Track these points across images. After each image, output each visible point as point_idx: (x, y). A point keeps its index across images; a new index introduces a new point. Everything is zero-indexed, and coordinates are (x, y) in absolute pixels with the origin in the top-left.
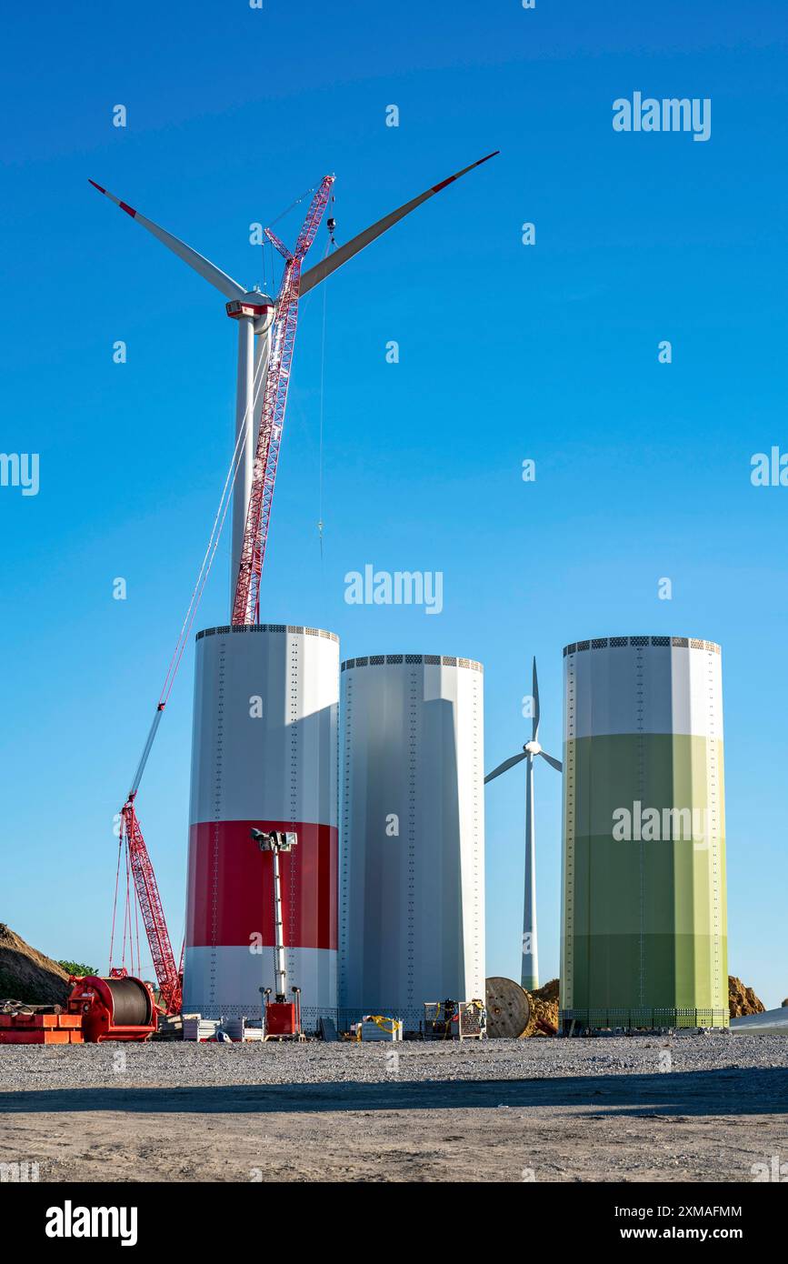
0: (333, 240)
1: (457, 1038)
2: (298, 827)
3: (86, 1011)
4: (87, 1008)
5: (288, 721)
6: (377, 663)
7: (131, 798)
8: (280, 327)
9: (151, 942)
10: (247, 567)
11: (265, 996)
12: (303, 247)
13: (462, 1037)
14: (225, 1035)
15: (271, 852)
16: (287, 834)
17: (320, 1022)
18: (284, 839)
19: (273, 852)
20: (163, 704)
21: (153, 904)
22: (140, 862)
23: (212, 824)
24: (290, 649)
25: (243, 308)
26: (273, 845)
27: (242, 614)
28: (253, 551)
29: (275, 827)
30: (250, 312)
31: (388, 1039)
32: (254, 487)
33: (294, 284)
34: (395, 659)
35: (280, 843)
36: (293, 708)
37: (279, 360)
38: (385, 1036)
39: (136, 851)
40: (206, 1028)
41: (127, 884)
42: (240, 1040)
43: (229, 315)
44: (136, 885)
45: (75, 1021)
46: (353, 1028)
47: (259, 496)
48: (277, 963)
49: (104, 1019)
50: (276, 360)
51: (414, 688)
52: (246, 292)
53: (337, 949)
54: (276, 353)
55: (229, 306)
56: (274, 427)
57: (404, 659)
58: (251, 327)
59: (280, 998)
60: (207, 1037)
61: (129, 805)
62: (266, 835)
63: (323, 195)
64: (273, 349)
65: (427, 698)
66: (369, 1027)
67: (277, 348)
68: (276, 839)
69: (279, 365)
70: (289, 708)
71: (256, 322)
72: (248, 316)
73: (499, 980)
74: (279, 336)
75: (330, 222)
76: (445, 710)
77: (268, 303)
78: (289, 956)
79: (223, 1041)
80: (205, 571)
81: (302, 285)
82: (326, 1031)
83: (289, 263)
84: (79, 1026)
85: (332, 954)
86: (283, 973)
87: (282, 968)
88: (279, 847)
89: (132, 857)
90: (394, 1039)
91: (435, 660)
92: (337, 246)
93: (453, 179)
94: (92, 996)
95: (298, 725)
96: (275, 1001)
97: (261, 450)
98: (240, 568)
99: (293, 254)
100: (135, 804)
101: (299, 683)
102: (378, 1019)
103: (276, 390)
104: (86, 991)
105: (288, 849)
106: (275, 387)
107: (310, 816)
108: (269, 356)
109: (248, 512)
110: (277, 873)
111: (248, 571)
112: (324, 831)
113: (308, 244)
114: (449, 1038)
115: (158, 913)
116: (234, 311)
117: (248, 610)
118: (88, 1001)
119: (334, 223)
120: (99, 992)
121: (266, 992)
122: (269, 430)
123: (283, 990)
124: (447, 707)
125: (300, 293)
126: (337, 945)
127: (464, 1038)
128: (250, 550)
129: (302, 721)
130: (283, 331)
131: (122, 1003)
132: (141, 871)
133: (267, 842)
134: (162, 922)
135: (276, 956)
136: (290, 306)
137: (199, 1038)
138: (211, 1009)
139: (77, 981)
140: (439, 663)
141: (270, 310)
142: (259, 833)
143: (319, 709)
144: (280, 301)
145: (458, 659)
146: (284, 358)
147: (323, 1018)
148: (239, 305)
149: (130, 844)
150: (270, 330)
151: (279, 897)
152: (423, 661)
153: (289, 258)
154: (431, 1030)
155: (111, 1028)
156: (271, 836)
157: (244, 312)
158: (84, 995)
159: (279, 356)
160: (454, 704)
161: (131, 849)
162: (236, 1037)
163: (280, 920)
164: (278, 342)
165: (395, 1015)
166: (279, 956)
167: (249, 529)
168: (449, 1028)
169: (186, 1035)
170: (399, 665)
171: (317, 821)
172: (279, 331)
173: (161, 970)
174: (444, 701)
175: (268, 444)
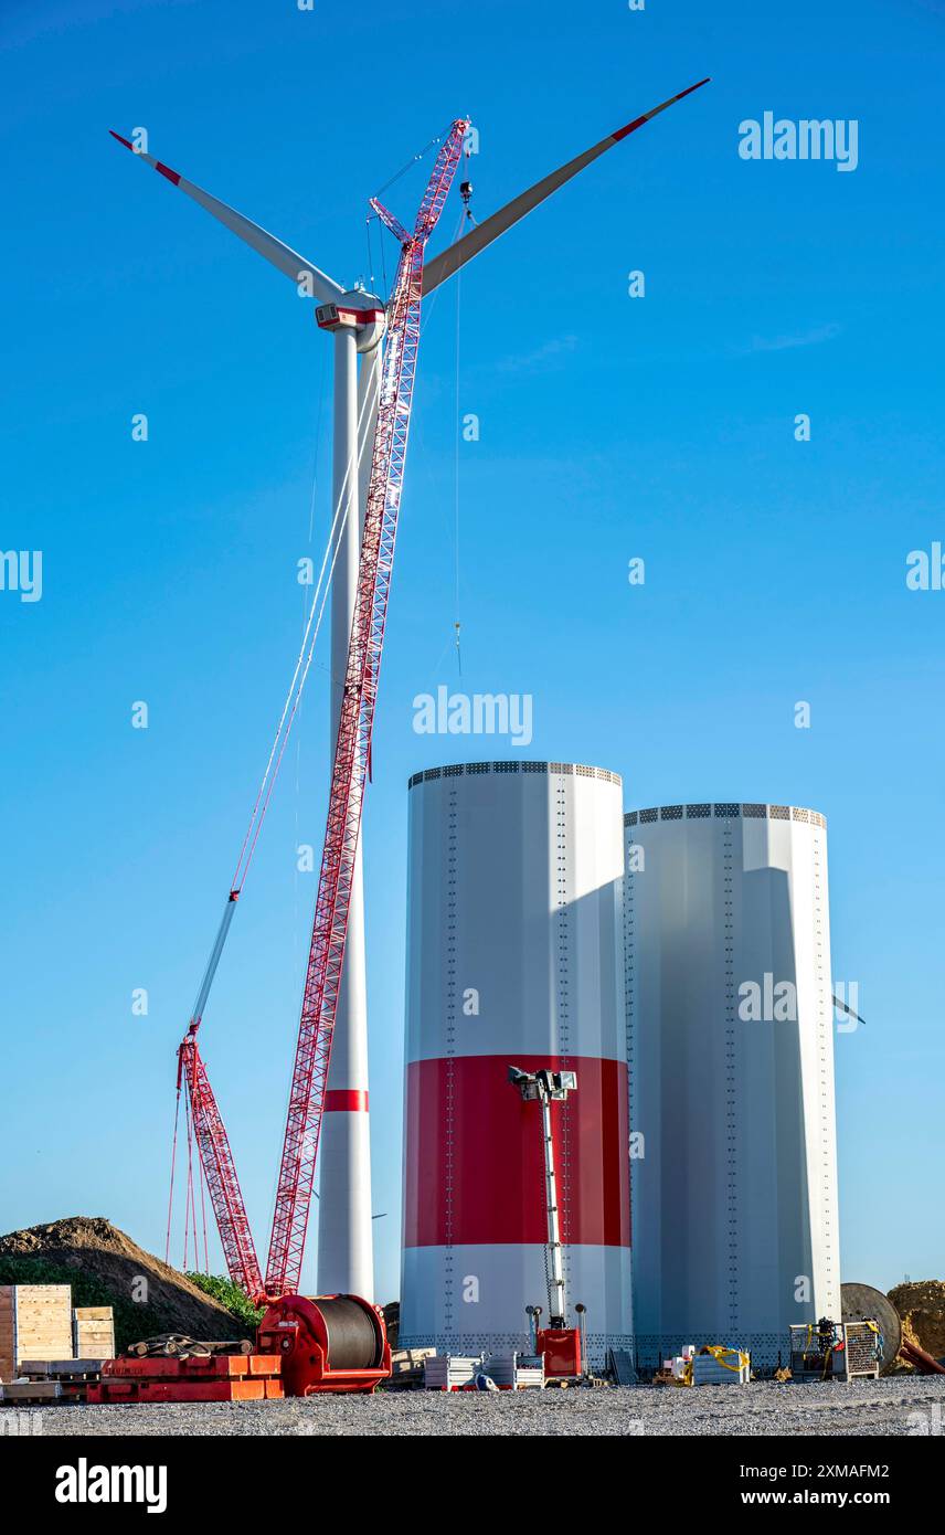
0: (469, 213)
1: (842, 1377)
2: (572, 1063)
3: (285, 1349)
4: (286, 1344)
5: (554, 904)
6: (672, 816)
7: (193, 1029)
8: (395, 341)
9: (224, 1239)
10: (354, 690)
11: (533, 1319)
12: (425, 226)
13: (849, 1375)
14: (488, 1379)
15: (539, 1101)
16: (562, 1073)
17: (611, 1357)
18: (557, 1082)
19: (541, 1101)
20: (237, 892)
21: (227, 1182)
22: (208, 1122)
23: (442, 1062)
24: (553, 797)
25: (341, 314)
26: (542, 1091)
27: (349, 760)
28: (363, 667)
29: (540, 1064)
30: (351, 320)
31: (733, 1380)
32: (363, 576)
33: (415, 277)
34: (699, 811)
35: (552, 1087)
36: (561, 886)
37: (395, 389)
38: (729, 1376)
39: (201, 1107)
40: (461, 1370)
41: (189, 1157)
42: (511, 1387)
43: (320, 325)
44: (201, 1156)
45: (270, 1365)
46: (667, 1364)
47: (369, 587)
48: (549, 1267)
49: (315, 1361)
50: (391, 389)
51: (729, 852)
52: (343, 291)
53: (630, 1246)
54: (391, 379)
55: (319, 312)
56: (389, 486)
57: (713, 810)
58: (352, 341)
59: (556, 1321)
60: (461, 1384)
61: (190, 1039)
62: (531, 1077)
63: (453, 148)
64: (386, 373)
65: (748, 866)
66: (703, 1363)
67: (392, 372)
68: (546, 1082)
69: (395, 397)
70: (554, 887)
71: (359, 335)
72: (346, 327)
73: (854, 1288)
74: (394, 355)
75: (464, 187)
76: (778, 881)
77: (376, 307)
78: (567, 1258)
79: (488, 1390)
80: (293, 699)
81: (427, 279)
82: (620, 1369)
83: (405, 248)
84: (277, 1371)
85: (624, 1253)
86: (560, 1283)
87: (559, 1276)
88: (550, 1094)
89: (195, 1115)
90: (742, 1381)
91: (759, 811)
92: (475, 222)
93: (642, 121)
94: (295, 1324)
95: (568, 911)
96: (549, 1327)
97: (371, 521)
98: (343, 692)
99: (412, 235)
100: (199, 1038)
101: (568, 846)
102: (717, 1351)
103: (390, 434)
104: (284, 1319)
105: (563, 1097)
106: (389, 428)
107: (590, 1047)
108: (379, 386)
109: (354, 614)
110: (549, 1133)
111: (356, 696)
112: (609, 1067)
113: (433, 220)
114: (828, 1378)
115: (234, 1196)
116: (327, 319)
117: (357, 752)
118: (289, 1333)
119: (470, 189)
120: (305, 1319)
121: (535, 1313)
122: (382, 491)
123: (561, 1310)
124: (779, 880)
125: (422, 291)
126: (631, 1240)
127: (853, 1377)
128: (358, 666)
129: (574, 904)
130: (400, 346)
131: (342, 1334)
132: (209, 1137)
133: (533, 1086)
134: (240, 1210)
135: (549, 1258)
136: (407, 311)
137: (450, 1386)
138: (448, 1340)
139: (270, 1303)
140: (764, 816)
141: (379, 316)
142: (521, 1073)
143: (598, 887)
144: (395, 304)
145: (791, 809)
146: (402, 386)
147: (615, 1350)
148: (334, 310)
149: (191, 1097)
150: (380, 347)
151: (552, 1169)
152: (741, 813)
153: (405, 240)
154: (801, 1366)
155: (325, 1374)
156: (538, 1077)
157: (342, 321)
158: (282, 1324)
159: (394, 384)
160: (789, 875)
161: (194, 1104)
162: (505, 1385)
163: (554, 1204)
164: (392, 363)
165: (740, 1345)
166: (553, 1258)
167: (355, 635)
168: (830, 1362)
169: (428, 1381)
170: (705, 819)
171: (599, 1055)
172: (394, 347)
173: (239, 1280)
174: (773, 869)
175: (382, 512)
